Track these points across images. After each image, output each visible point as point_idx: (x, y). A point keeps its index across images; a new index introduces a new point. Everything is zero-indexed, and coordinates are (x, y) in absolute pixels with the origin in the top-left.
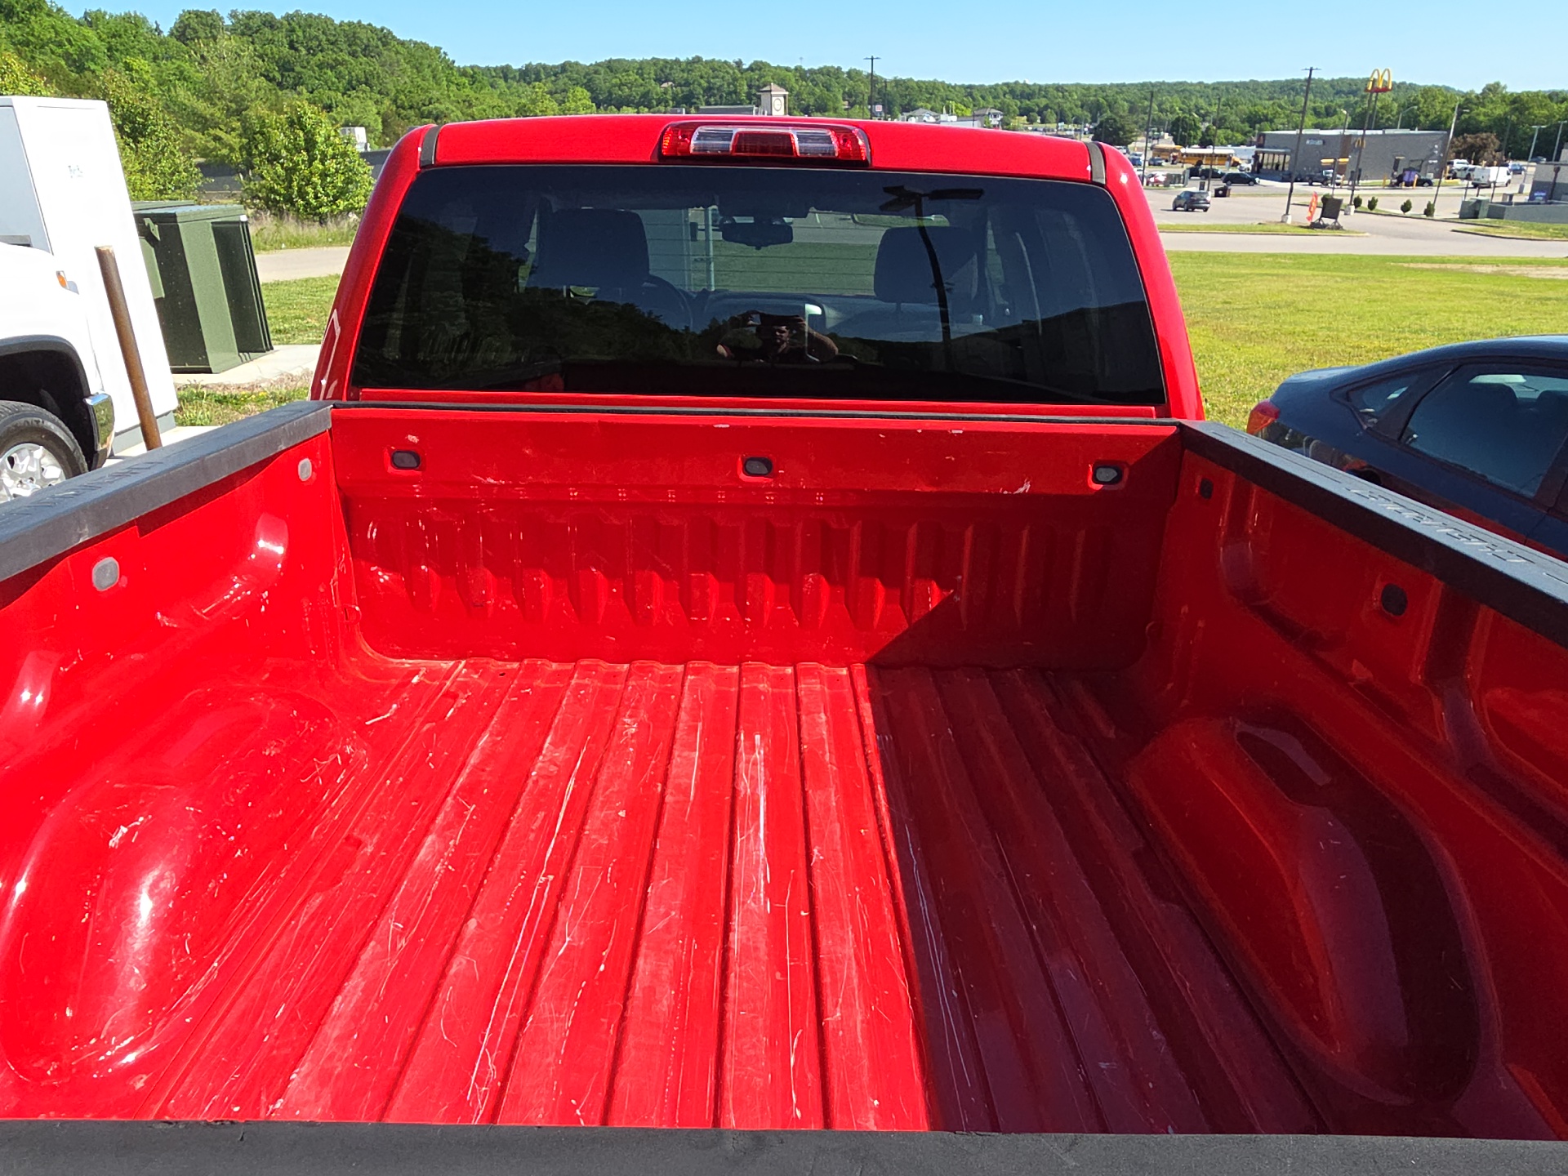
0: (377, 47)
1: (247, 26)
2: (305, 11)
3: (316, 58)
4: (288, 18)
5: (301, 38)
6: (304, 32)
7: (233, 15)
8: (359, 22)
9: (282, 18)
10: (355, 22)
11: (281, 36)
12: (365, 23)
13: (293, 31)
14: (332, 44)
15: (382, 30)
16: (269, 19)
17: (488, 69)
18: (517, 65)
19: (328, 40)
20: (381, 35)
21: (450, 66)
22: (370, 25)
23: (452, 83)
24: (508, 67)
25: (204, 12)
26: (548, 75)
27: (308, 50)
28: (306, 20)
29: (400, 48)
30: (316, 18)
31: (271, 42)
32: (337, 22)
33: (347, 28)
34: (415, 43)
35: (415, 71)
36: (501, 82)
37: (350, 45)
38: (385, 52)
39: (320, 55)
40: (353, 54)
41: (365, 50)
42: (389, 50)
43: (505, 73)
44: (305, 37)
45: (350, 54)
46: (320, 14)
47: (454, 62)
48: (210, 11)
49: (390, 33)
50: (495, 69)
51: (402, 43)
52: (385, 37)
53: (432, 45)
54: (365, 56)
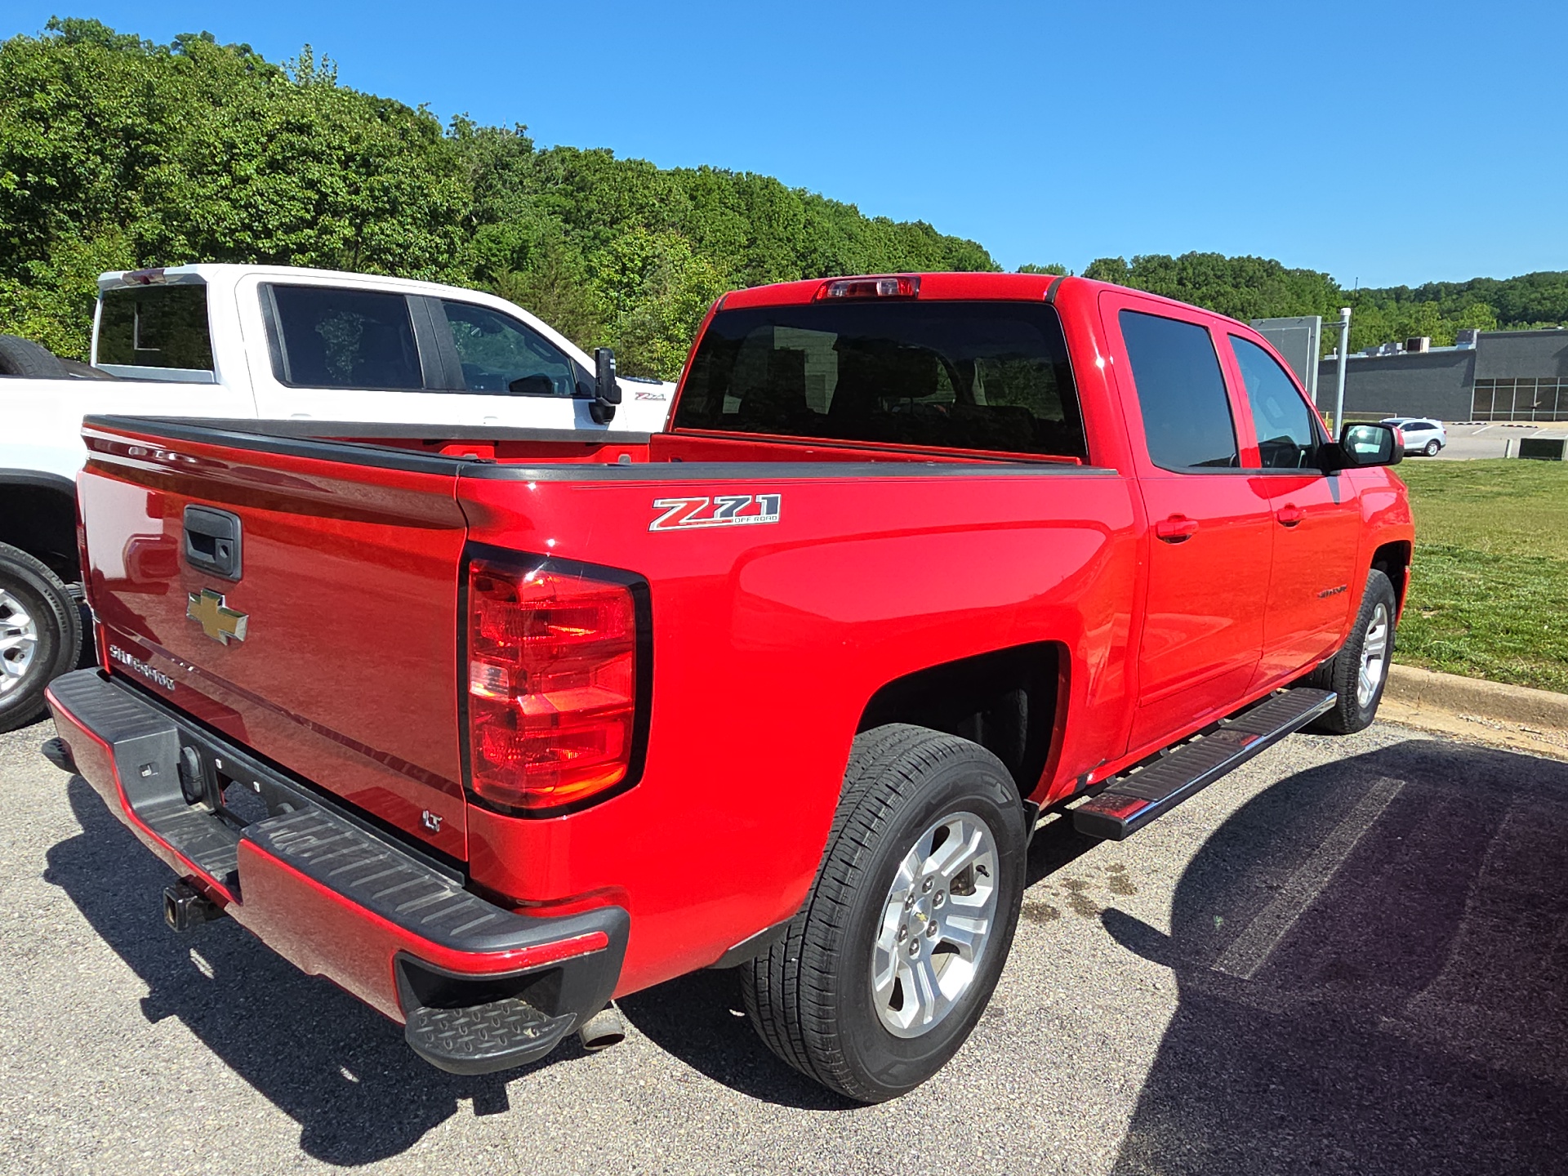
0: (1262, 278)
1: (1145, 269)
2: (1199, 252)
3: (1200, 291)
4: (1183, 258)
5: (1191, 274)
6: (1194, 269)
7: (1136, 260)
8: (1249, 257)
9: (1178, 259)
10: (1245, 256)
11: (1173, 275)
12: (1254, 257)
13: (1184, 269)
14: (1218, 277)
15: (1270, 262)
16: (1166, 260)
17: (1380, 291)
18: (1413, 285)
19: (1215, 275)
20: (1267, 267)
21: (1335, 290)
22: (1259, 258)
23: (1334, 306)
24: (1403, 288)
25: (1111, 260)
26: (1449, 294)
27: (1194, 286)
28: (1198, 258)
29: (1284, 277)
30: (1210, 256)
31: (1162, 280)
32: (1227, 258)
33: (1235, 263)
34: (1302, 272)
35: (1295, 297)
36: (1392, 305)
37: (1234, 278)
38: (1270, 282)
39: (1204, 289)
40: (1236, 286)
41: (1249, 281)
42: (1273, 280)
43: (1399, 294)
44: (1194, 273)
45: (1233, 285)
46: (1213, 253)
47: (1339, 286)
48: (1116, 258)
49: (1277, 263)
50: (1387, 291)
51: (1287, 273)
52: (1271, 269)
53: (1319, 272)
54: (1247, 286)
